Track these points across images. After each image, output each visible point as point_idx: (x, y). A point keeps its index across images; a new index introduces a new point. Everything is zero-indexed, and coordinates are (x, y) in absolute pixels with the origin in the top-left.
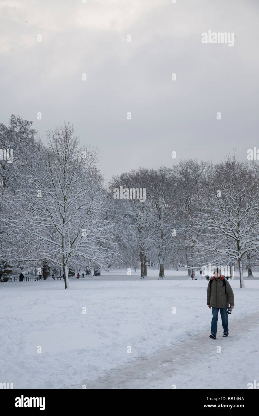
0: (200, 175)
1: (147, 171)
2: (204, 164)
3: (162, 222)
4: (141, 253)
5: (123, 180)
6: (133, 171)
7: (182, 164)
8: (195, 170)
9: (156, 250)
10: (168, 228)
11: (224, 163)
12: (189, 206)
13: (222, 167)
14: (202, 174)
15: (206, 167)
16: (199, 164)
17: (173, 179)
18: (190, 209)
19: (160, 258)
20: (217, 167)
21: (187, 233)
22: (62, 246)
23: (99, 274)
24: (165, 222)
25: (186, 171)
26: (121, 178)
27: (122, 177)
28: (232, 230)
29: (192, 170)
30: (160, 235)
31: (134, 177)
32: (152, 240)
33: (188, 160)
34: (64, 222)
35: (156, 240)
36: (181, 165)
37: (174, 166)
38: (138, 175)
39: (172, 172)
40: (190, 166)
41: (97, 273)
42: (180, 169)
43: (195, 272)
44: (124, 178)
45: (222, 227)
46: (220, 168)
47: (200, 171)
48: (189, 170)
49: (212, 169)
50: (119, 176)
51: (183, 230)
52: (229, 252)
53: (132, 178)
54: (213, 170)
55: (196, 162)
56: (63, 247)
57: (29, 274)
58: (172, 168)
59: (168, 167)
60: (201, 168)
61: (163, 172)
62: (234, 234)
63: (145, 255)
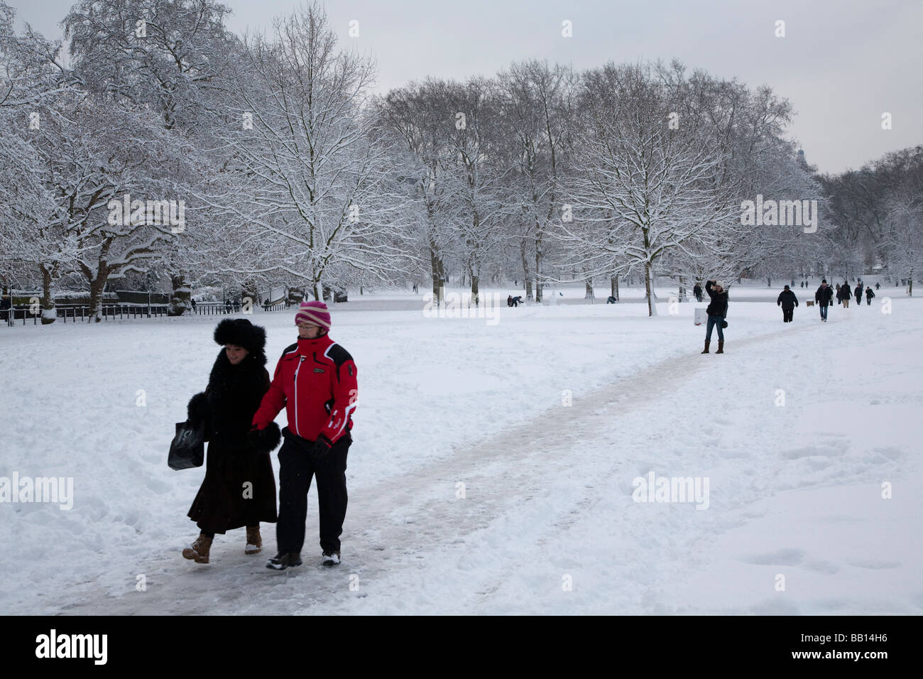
0: (553, 93)
1: (442, 85)
2: (560, 70)
3: (475, 192)
4: (433, 254)
5: (394, 104)
6: (413, 85)
7: (516, 71)
8: (543, 83)
9: (463, 249)
10: (489, 203)
11: (601, 69)
12: (532, 157)
13: (597, 75)
14: (557, 91)
15: (564, 77)
16: (551, 70)
17: (498, 101)
18: (533, 163)
19: (473, 264)
20: (588, 76)
21: (528, 213)
22: (309, 244)
23: (345, 300)
24: (483, 191)
25: (524, 85)
26: (389, 99)
27: (390, 96)
28: (634, 209)
29: (537, 84)
30: (471, 218)
31: (414, 97)
32: (458, 229)
33: (529, 63)
34: (312, 198)
35: (465, 228)
36: (514, 73)
37: (499, 75)
38: (424, 92)
39: (496, 88)
40: (533, 73)
41: (341, 296)
42: (513, 80)
43: (543, 291)
44: (393, 100)
45: (617, 204)
46: (593, 80)
47: (553, 86)
48: (531, 84)
49: (578, 79)
50: (385, 95)
51: (520, 207)
52: (628, 252)
53: (410, 99)
54: (580, 82)
55: (545, 66)
56: (311, 246)
57: (204, 300)
58: (497, 79)
59: (487, 77)
60: (555, 79)
61: (477, 86)
62: (639, 217)
63: (440, 259)
